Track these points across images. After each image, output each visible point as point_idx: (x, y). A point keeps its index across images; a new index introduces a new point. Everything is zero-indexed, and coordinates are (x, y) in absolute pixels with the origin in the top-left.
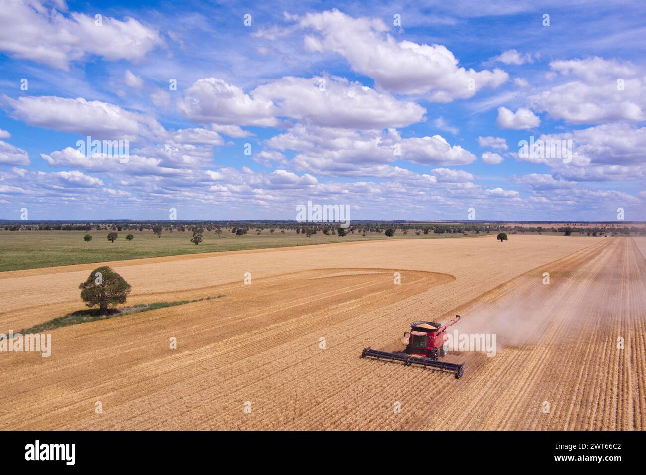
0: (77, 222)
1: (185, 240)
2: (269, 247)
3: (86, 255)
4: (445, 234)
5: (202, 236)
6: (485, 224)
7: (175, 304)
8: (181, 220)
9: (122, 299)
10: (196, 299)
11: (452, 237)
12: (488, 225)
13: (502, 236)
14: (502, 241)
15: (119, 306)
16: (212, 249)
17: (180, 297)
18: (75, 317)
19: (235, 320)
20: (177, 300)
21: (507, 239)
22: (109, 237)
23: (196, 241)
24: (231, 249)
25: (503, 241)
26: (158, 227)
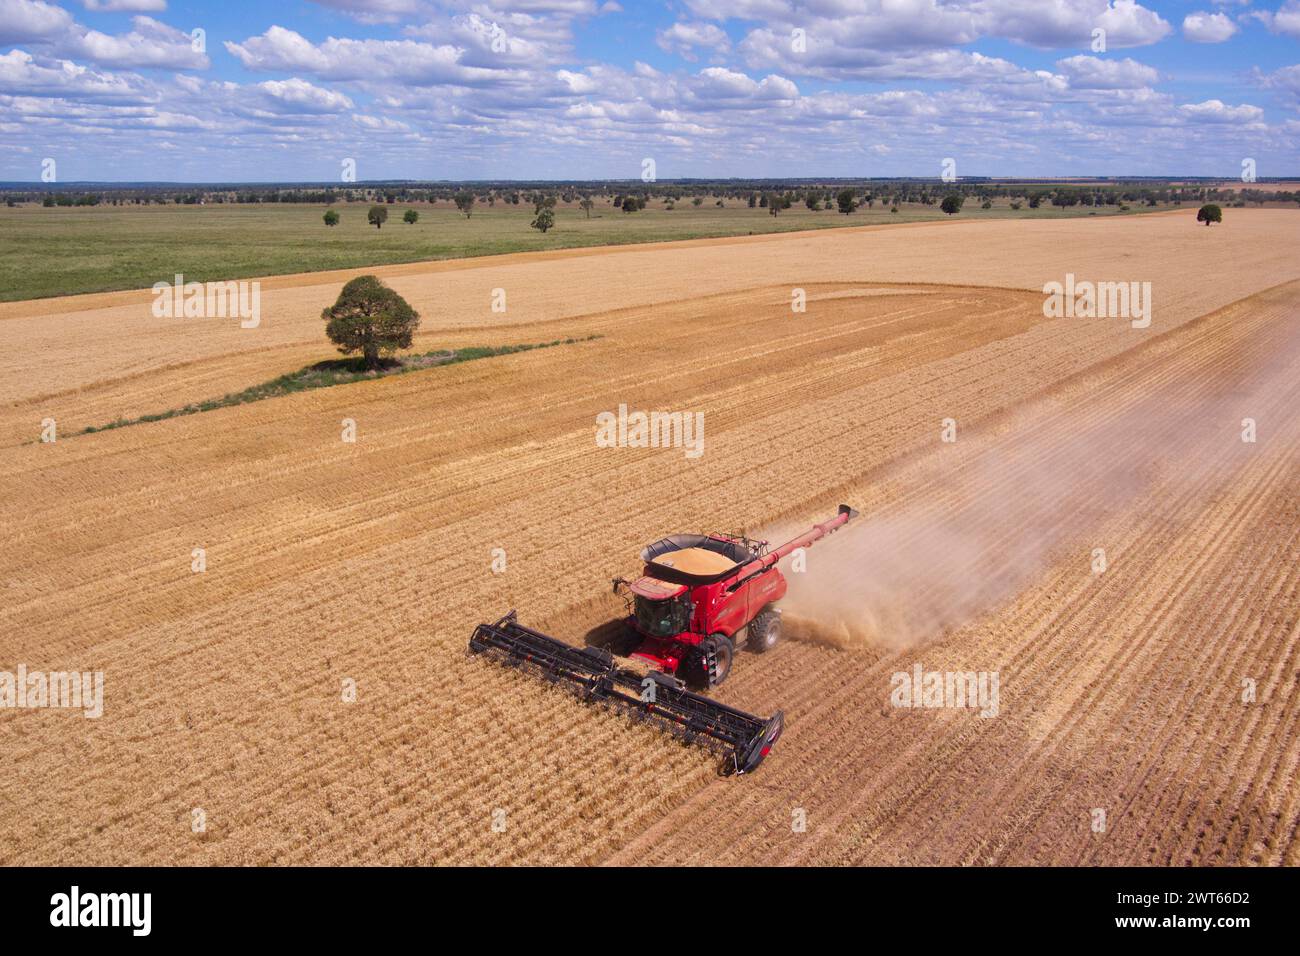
0: (306, 186)
1: (519, 223)
2: (691, 237)
3: (330, 253)
4: (1078, 208)
5: (553, 214)
6: (1174, 184)
7: (505, 351)
8: (510, 181)
9: (404, 340)
10: (546, 342)
11: (1093, 214)
12: (1179, 187)
13: (1210, 213)
14: (1208, 224)
15: (399, 354)
16: (577, 242)
17: (515, 338)
18: (319, 373)
19: (623, 385)
20: (509, 344)
21: (1219, 220)
22: (371, 217)
23: (543, 225)
24: (614, 241)
25: (1211, 224)
26: (465, 196)
